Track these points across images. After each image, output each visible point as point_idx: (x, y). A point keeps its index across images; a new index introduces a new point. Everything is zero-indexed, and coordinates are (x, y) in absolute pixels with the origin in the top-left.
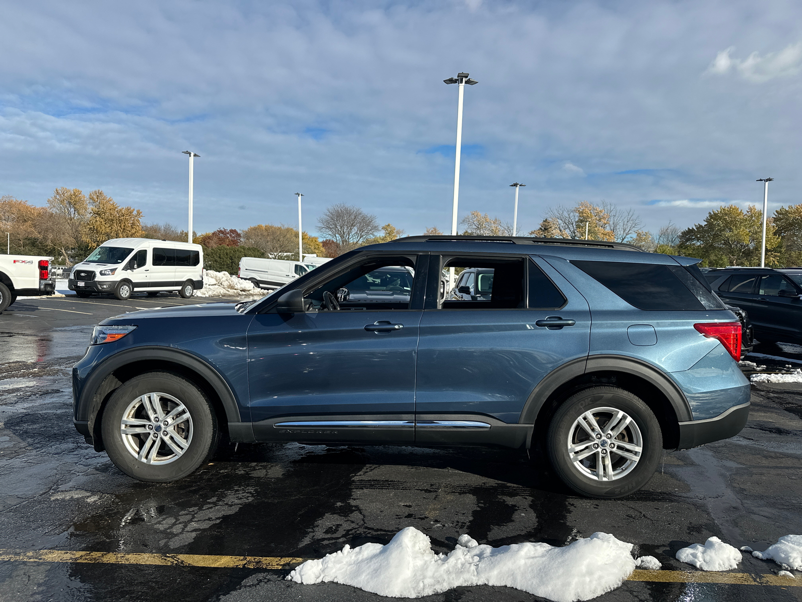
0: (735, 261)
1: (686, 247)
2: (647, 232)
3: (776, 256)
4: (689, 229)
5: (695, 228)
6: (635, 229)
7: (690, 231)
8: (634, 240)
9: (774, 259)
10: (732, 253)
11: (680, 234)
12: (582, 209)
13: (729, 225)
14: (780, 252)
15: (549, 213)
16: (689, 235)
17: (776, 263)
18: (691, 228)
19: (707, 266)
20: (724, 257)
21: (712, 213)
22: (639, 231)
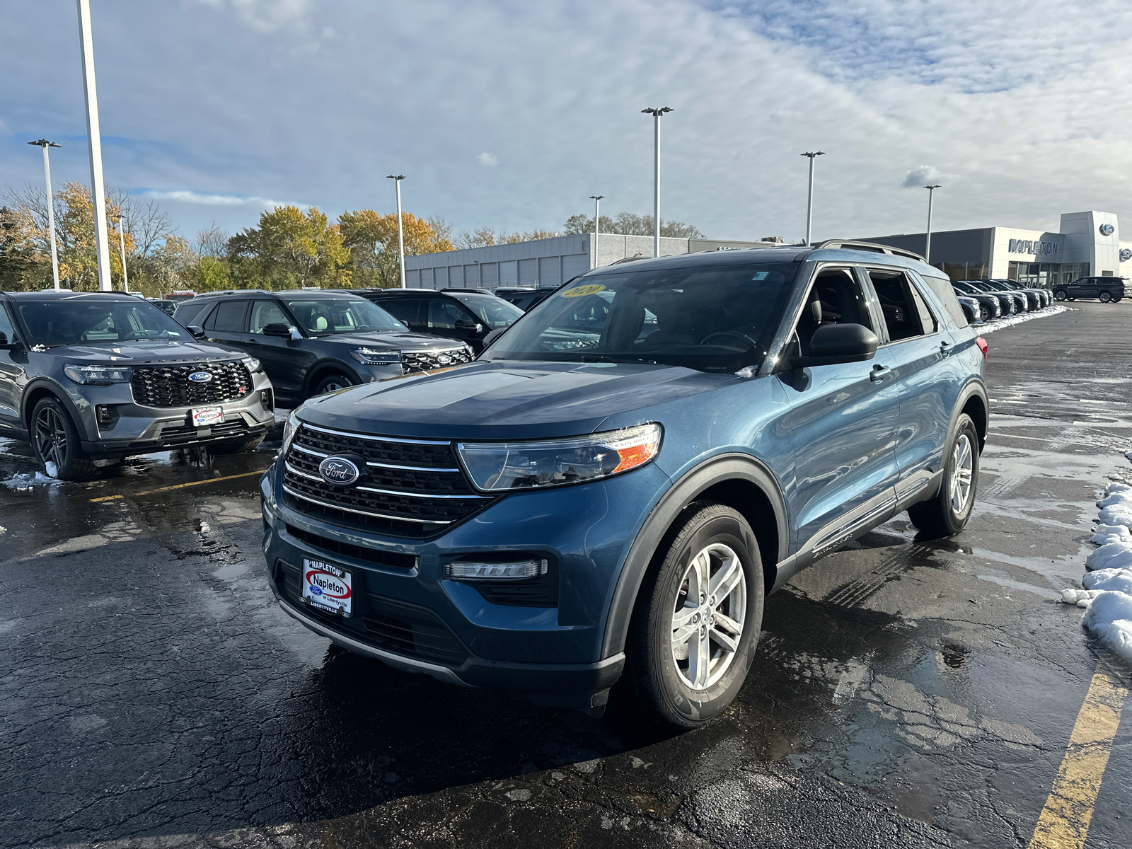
0: (303, 281)
1: (239, 261)
2: (180, 237)
3: (349, 275)
4: (237, 235)
5: (246, 235)
6: (164, 232)
7: (240, 239)
8: (162, 249)
9: (346, 279)
10: (299, 270)
11: (226, 241)
12: (72, 194)
13: (290, 232)
14: (352, 269)
15: (11, 197)
16: (238, 243)
17: (349, 282)
18: (240, 234)
19: (270, 288)
20: (289, 274)
21: (266, 215)
22: (170, 235)
